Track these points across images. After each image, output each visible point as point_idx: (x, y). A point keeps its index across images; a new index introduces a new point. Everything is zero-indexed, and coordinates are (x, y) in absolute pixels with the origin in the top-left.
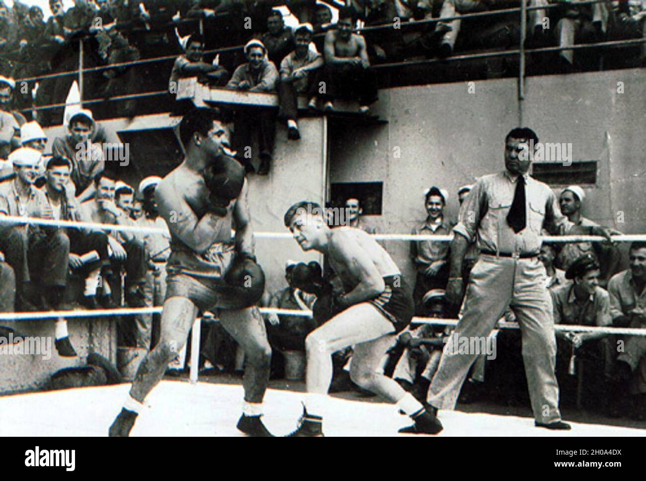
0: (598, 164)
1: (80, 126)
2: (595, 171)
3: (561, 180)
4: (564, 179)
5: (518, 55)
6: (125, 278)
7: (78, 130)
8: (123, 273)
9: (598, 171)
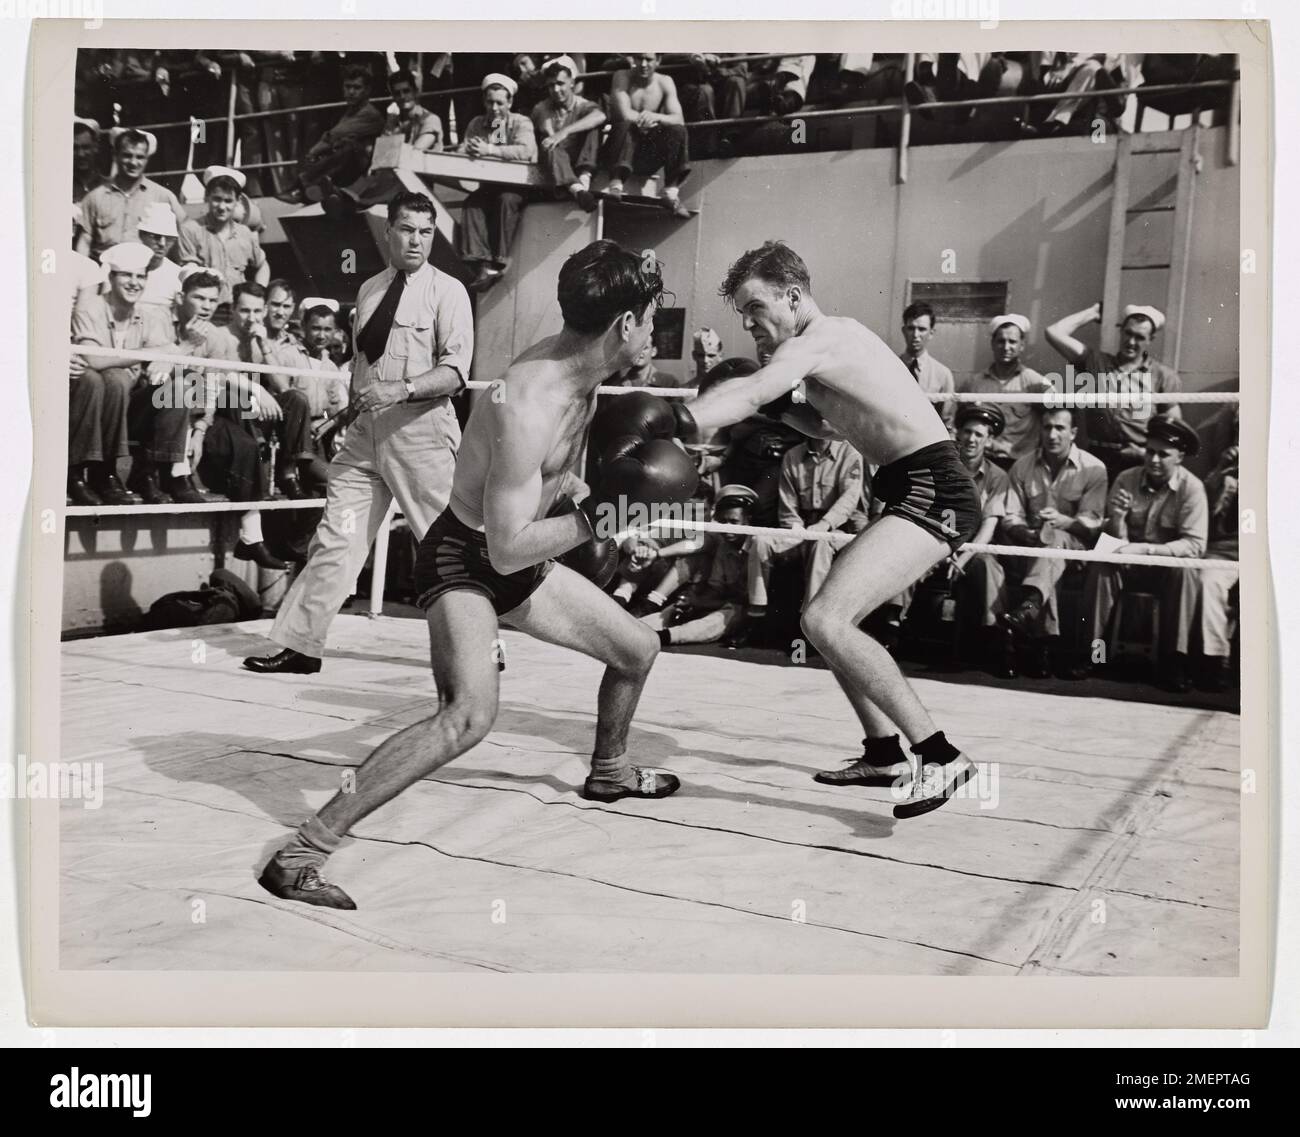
0: (1010, 287)
1: (221, 193)
2: (1004, 297)
3: (952, 310)
4: (958, 309)
5: (899, 114)
6: (278, 452)
7: (219, 199)
8: (274, 443)
9: (1009, 297)
